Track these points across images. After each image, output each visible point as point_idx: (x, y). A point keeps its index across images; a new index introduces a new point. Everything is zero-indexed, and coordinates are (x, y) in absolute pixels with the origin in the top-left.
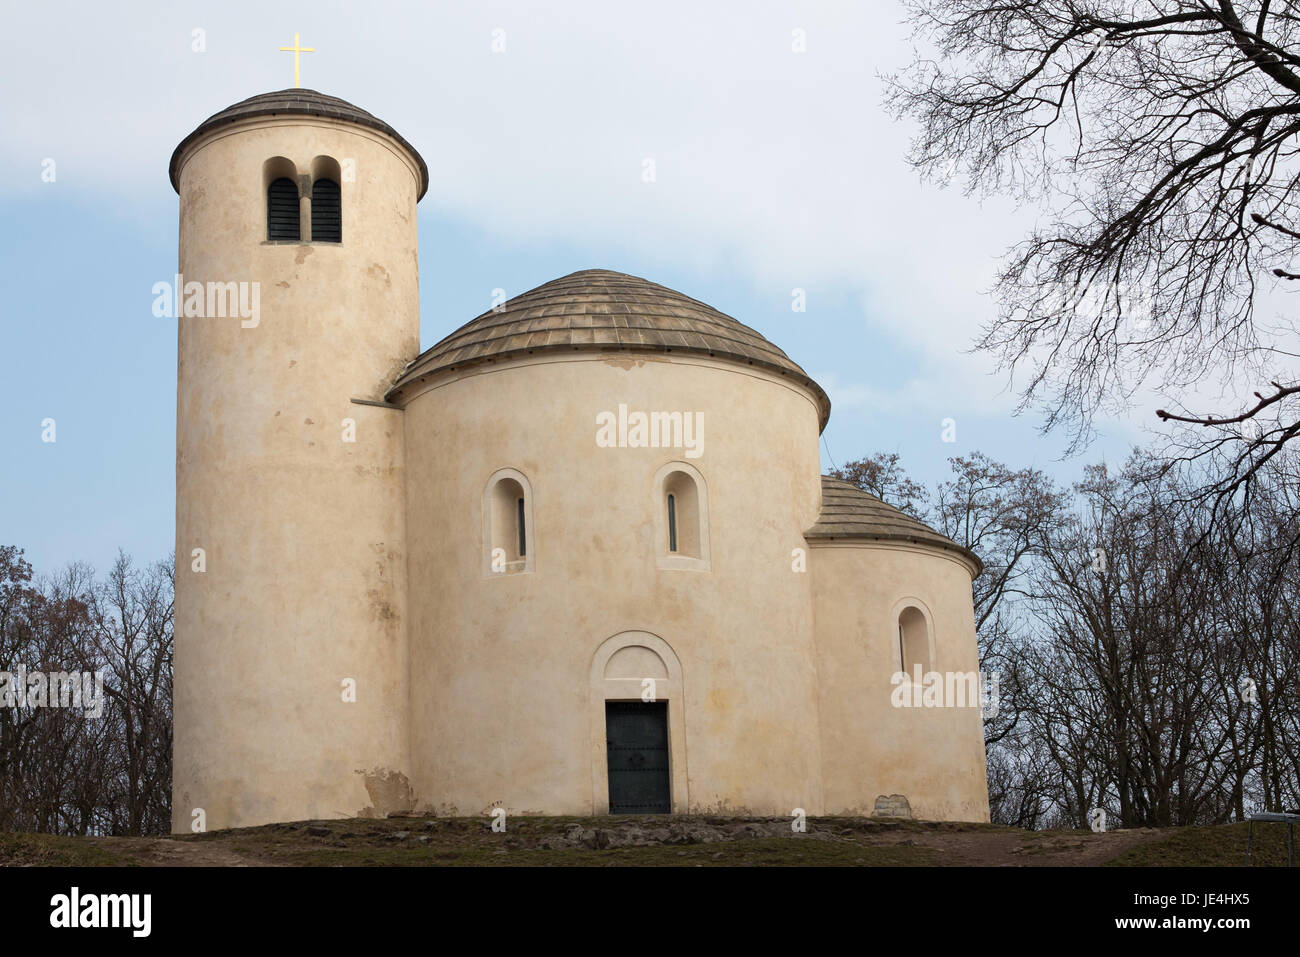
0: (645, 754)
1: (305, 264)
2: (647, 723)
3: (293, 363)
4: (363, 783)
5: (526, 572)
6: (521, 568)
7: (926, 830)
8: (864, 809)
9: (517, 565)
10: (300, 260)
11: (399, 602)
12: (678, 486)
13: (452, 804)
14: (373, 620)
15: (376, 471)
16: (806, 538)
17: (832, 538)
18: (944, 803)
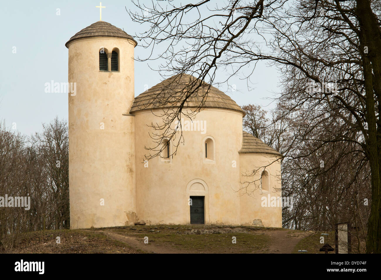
0: (199, 209)
1: (111, 78)
2: (199, 202)
3: (108, 105)
4: (126, 215)
5: (171, 163)
6: (169, 162)
7: (267, 230)
8: (250, 223)
9: (168, 161)
10: (109, 77)
11: (134, 168)
12: (208, 142)
13: (150, 221)
14: (128, 173)
15: (128, 133)
16: (239, 153)
17: (245, 153)
18: (270, 221)
